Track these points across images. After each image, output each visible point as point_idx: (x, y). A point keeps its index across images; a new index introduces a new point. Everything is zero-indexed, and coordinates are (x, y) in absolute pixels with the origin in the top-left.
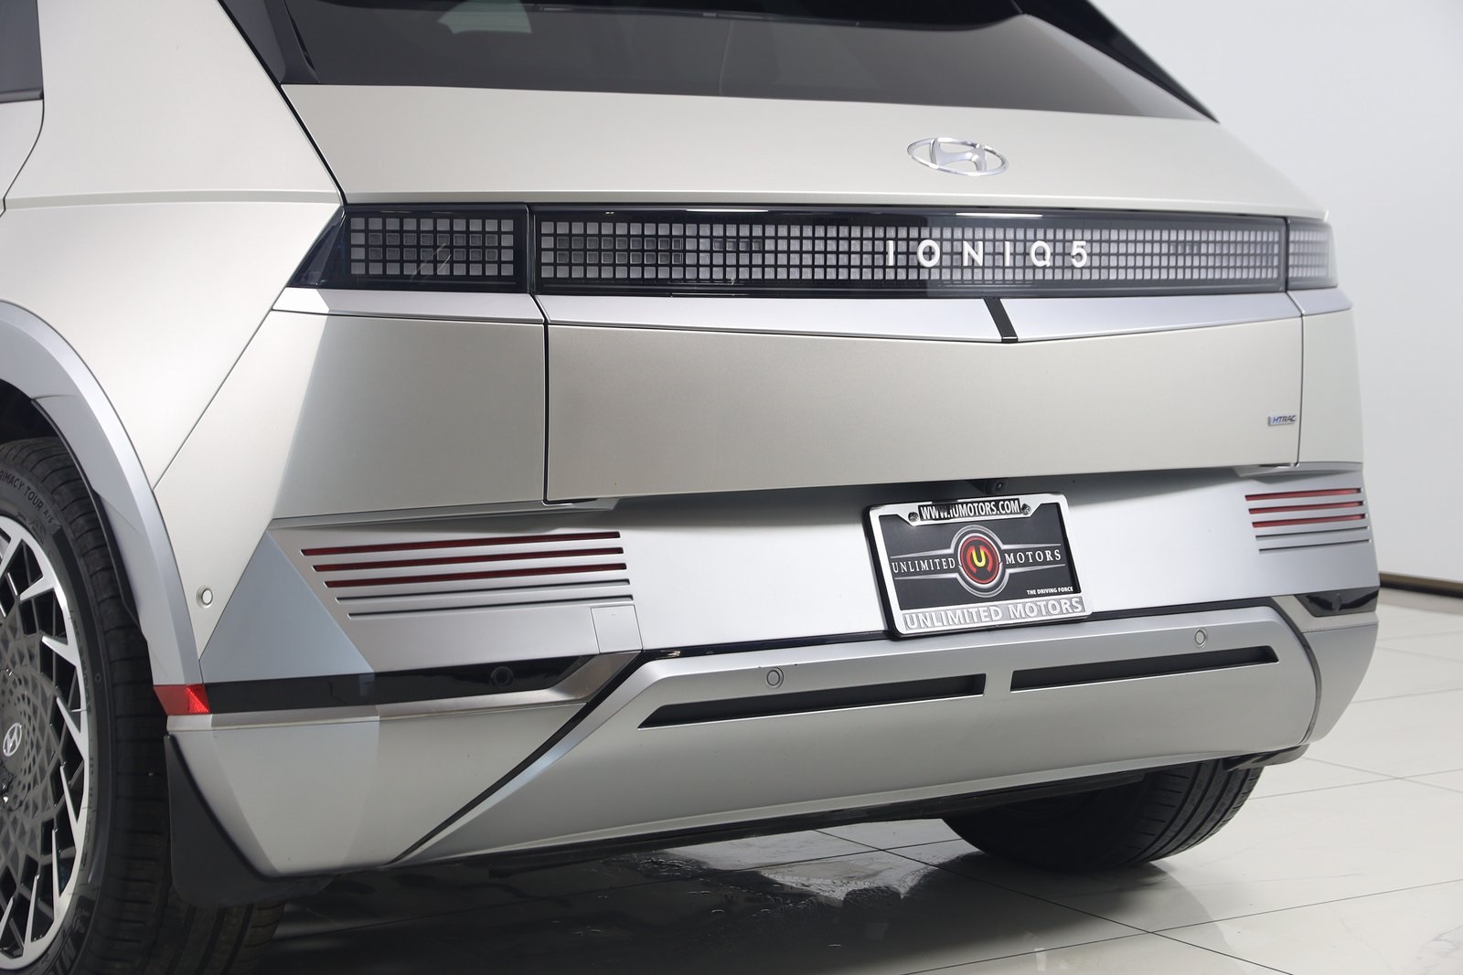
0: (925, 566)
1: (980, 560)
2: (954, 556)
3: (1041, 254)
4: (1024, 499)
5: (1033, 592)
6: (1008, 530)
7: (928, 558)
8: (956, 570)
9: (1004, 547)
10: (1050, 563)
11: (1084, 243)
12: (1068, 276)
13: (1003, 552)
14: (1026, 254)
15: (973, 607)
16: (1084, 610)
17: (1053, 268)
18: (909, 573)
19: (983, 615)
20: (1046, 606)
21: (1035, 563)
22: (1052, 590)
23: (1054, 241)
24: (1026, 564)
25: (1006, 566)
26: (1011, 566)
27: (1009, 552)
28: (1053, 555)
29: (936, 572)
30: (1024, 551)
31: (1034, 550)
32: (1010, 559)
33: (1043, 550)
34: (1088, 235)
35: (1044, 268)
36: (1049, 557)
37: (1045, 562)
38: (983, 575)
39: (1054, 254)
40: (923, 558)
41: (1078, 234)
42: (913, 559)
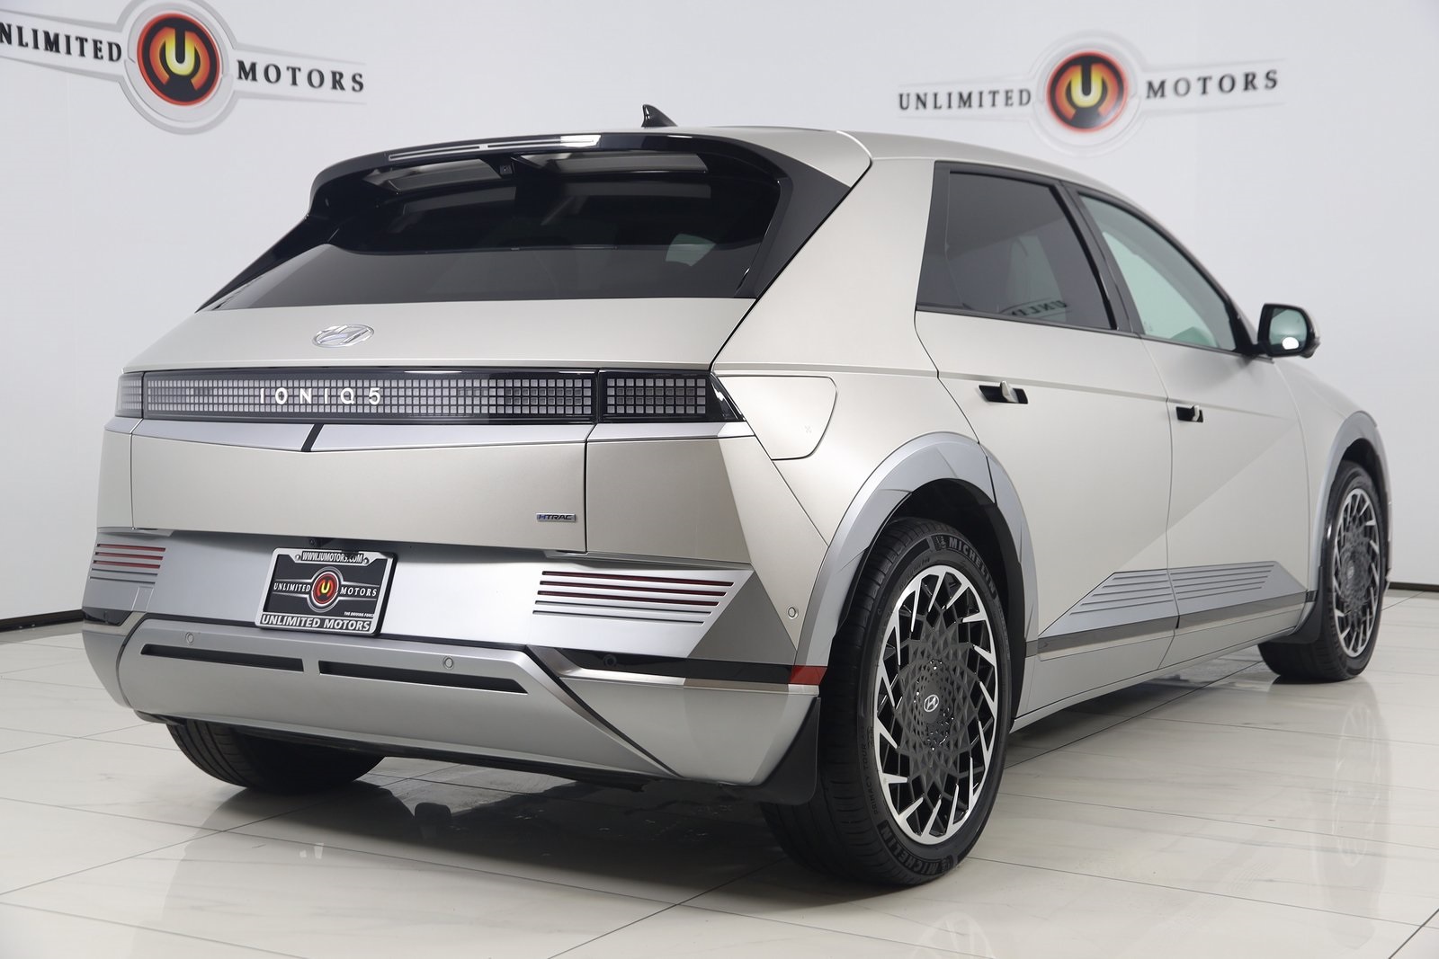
0: (292, 588)
1: (325, 589)
2: (311, 584)
3: (348, 396)
4: (367, 554)
5: (348, 614)
6: (350, 573)
7: (296, 583)
8: (309, 593)
9: (343, 583)
10: (368, 597)
11: (378, 389)
12: (367, 410)
13: (341, 586)
14: (338, 396)
15: (304, 617)
16: (368, 630)
17: (356, 405)
18: (282, 591)
19: (308, 622)
20: (348, 624)
21: (358, 596)
22: (362, 615)
23: (356, 388)
24: (353, 595)
25: (339, 595)
26: (343, 595)
27: (345, 586)
28: (371, 593)
29: (297, 592)
30: (354, 587)
31: (361, 588)
32: (343, 591)
33: (366, 588)
34: (380, 383)
35: (350, 405)
36: (368, 594)
37: (365, 596)
38: (322, 598)
39: (356, 396)
40: (293, 583)
41: (373, 383)
42: (287, 583)
